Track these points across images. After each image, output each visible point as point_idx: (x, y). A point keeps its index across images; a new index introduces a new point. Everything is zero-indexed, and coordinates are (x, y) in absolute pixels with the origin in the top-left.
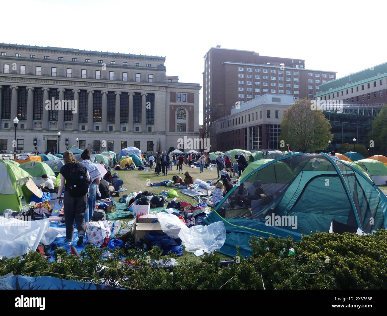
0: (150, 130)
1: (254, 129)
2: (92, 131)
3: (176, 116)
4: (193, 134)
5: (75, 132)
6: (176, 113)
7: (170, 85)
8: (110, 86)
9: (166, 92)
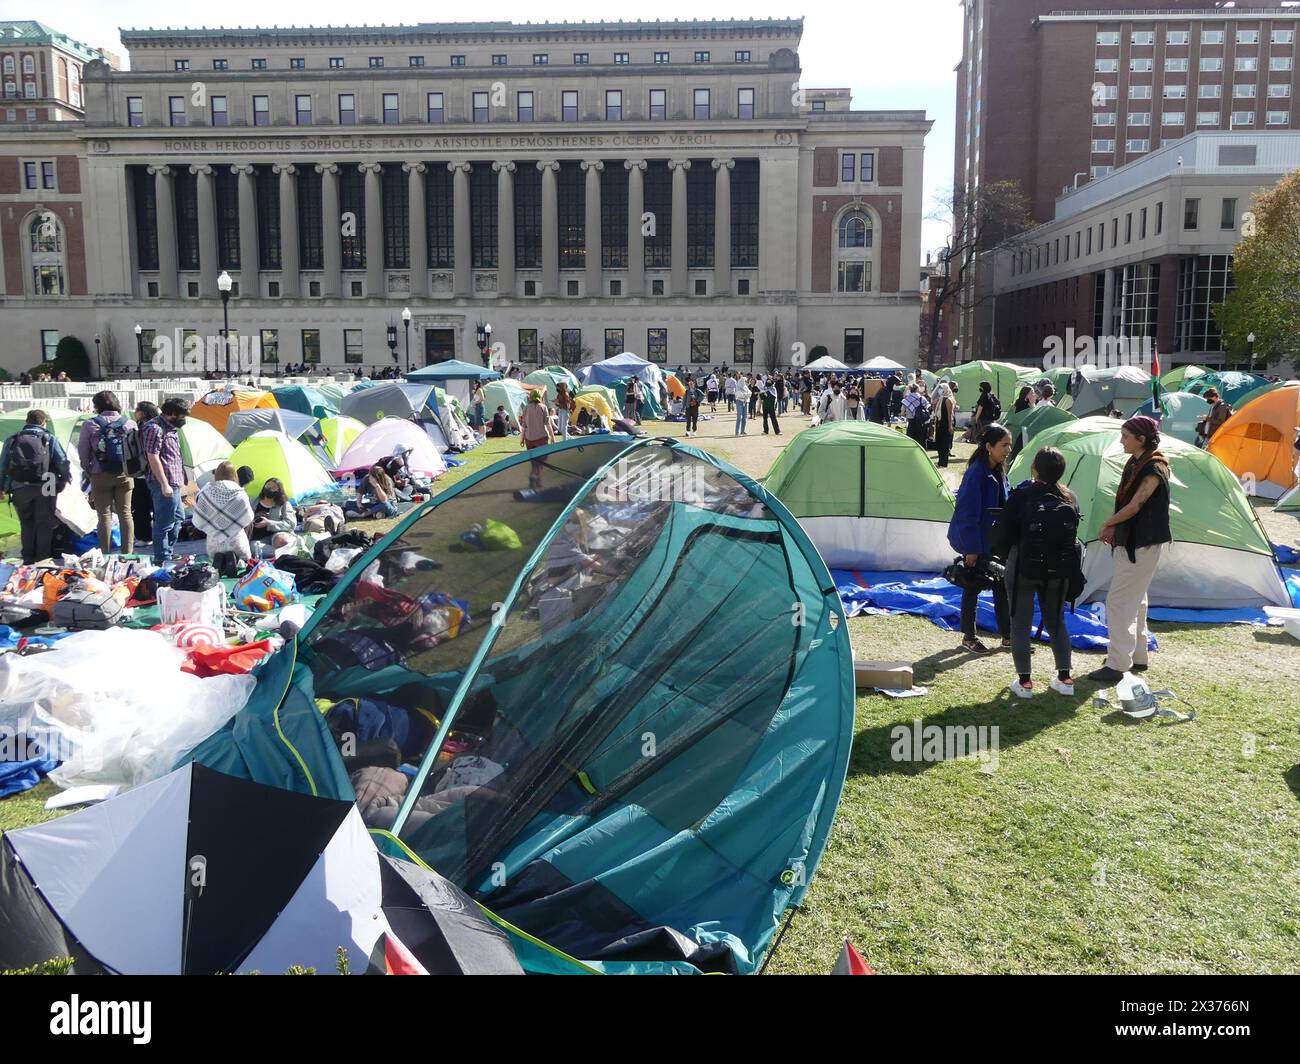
0: (744, 287)
1: (1130, 275)
2: (556, 298)
3: (836, 237)
4: (896, 297)
5: (505, 302)
6: (836, 226)
7: (814, 125)
8: (608, 142)
9: (801, 149)
